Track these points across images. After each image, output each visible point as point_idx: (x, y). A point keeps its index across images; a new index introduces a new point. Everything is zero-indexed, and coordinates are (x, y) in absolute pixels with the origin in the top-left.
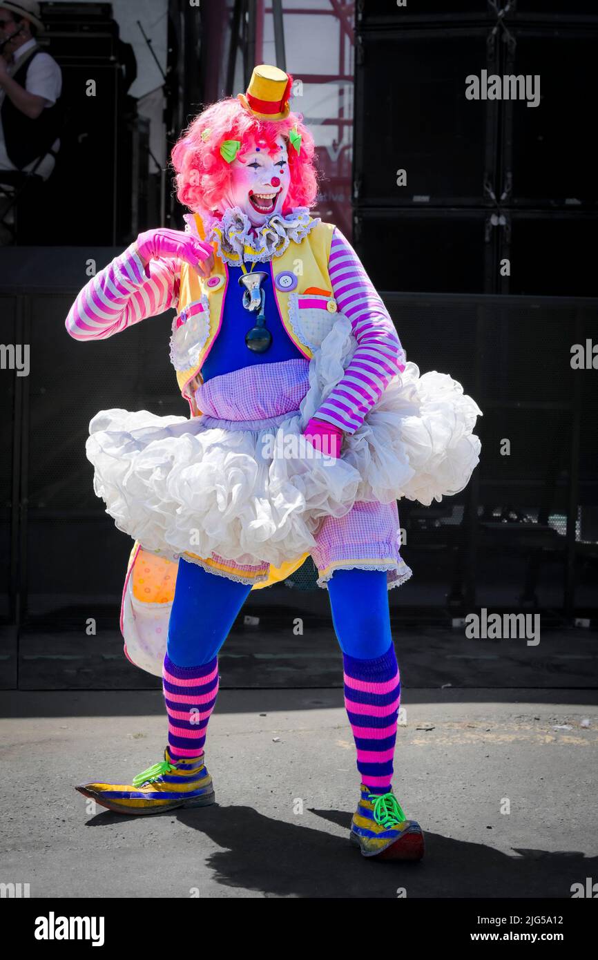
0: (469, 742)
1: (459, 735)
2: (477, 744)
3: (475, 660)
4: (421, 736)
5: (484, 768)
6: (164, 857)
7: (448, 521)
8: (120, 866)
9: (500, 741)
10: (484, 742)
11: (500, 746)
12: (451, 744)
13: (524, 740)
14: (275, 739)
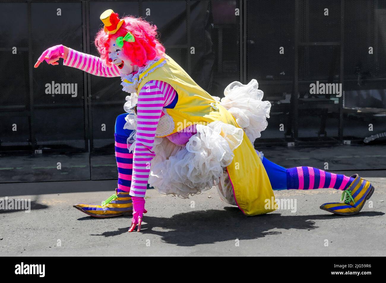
0: (298, 194)
1: (293, 192)
2: (302, 195)
3: (299, 160)
4: (276, 193)
5: (305, 205)
6: (161, 247)
7: (284, 101)
8: (142, 252)
9: (312, 194)
10: (304, 195)
11: (312, 196)
12: (289, 196)
13: (323, 193)
14: (209, 197)
